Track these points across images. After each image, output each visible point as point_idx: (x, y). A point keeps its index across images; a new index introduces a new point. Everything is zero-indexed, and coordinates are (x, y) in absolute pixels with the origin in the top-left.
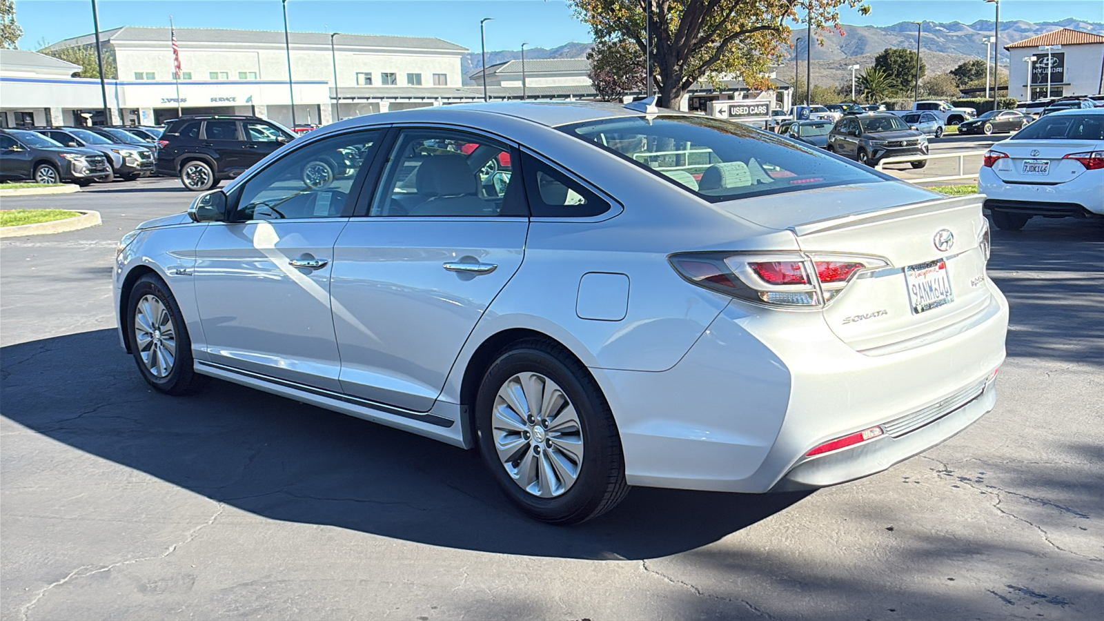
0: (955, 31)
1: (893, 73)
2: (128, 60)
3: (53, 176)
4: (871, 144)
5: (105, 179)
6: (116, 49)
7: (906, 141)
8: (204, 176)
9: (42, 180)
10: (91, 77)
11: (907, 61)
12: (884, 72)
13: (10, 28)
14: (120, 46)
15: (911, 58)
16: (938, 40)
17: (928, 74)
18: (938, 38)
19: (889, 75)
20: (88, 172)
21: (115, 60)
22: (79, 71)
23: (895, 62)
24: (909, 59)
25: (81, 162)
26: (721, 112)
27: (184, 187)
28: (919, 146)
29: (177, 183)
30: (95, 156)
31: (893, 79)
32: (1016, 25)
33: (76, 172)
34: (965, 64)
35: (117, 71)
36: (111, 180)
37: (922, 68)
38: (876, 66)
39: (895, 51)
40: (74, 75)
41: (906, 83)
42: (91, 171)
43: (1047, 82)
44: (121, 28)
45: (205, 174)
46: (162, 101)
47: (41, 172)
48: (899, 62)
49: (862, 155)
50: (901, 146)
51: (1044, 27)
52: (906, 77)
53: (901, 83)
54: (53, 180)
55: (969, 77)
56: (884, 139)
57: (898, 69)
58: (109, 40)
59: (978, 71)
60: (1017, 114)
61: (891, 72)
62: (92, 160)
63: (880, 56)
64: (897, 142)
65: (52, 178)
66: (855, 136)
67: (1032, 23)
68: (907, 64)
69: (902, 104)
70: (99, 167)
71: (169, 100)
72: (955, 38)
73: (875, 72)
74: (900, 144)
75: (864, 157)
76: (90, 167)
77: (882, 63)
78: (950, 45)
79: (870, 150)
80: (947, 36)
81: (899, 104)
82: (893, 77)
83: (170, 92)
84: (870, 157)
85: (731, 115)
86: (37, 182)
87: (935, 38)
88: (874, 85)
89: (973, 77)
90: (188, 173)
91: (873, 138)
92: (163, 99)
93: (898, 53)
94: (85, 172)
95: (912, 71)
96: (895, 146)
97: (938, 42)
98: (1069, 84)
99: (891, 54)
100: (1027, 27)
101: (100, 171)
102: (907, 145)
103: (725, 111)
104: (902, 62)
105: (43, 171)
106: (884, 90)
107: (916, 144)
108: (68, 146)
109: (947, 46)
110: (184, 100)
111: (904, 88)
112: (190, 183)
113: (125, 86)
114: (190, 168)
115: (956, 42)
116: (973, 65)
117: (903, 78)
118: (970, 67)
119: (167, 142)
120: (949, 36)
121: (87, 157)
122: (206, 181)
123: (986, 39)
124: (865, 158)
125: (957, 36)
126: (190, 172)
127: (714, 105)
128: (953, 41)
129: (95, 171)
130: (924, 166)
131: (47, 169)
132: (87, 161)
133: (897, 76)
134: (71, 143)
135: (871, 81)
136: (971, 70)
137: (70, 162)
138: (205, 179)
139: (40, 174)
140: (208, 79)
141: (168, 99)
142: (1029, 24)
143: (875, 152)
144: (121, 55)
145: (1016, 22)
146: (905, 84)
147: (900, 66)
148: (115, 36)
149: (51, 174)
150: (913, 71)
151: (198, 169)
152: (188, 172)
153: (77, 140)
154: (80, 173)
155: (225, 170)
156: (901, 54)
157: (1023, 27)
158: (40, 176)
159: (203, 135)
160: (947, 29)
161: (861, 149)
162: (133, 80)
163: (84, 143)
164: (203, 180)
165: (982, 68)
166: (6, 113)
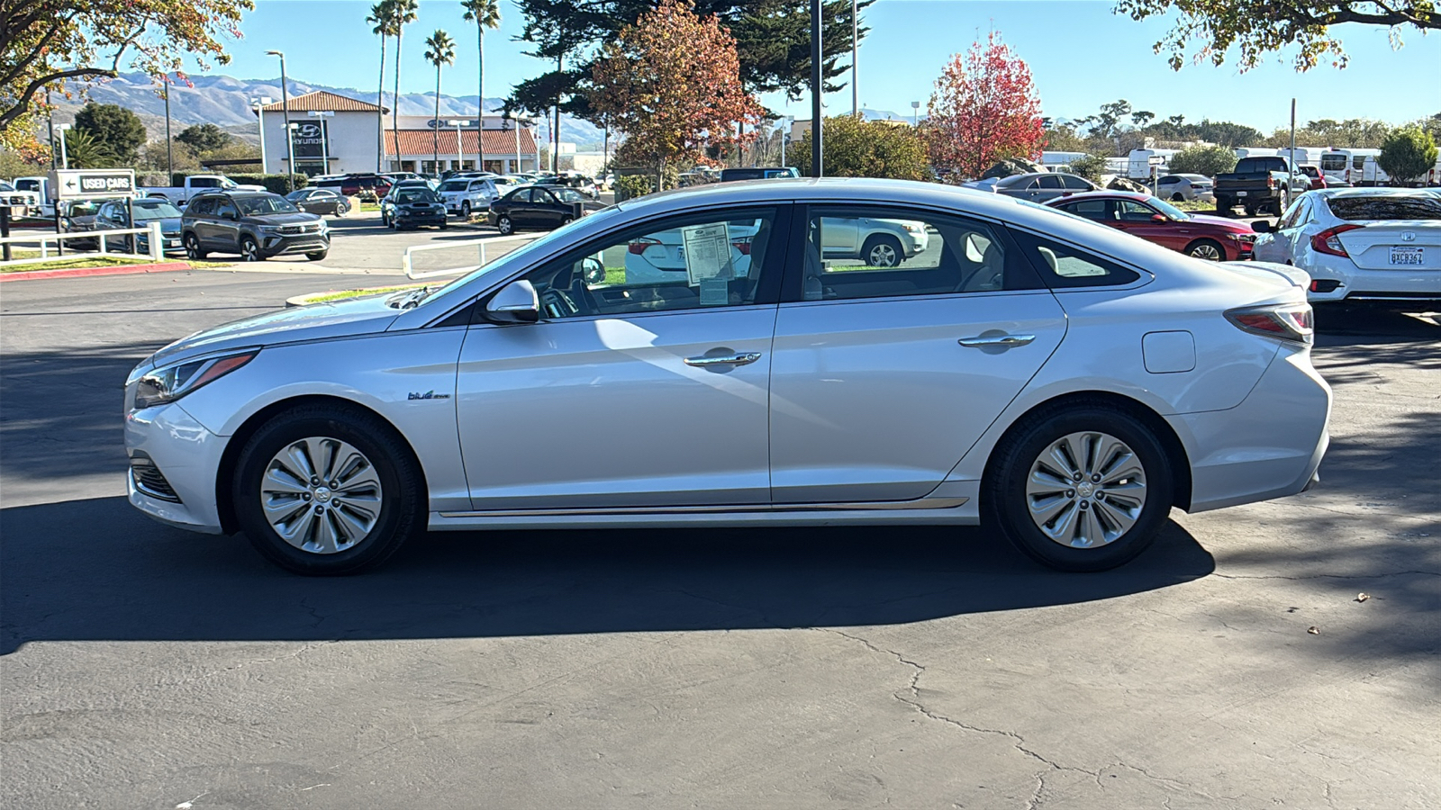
0: (141, 84)
1: (103, 137)
4: (261, 230)
7: (306, 226)
11: (120, 121)
12: (90, 134)
15: (126, 117)
16: (118, 93)
17: (153, 139)
18: (119, 91)
19: (98, 140)
23: (105, 122)
24: (123, 119)
26: (69, 185)
28: (320, 233)
31: (104, 145)
32: (220, 81)
34: (192, 129)
37: (141, 131)
38: (78, 125)
39: (103, 108)
41: (122, 150)
43: (322, 155)
48: (110, 122)
49: (247, 244)
50: (299, 232)
51: (255, 85)
52: (121, 143)
53: (116, 150)
55: (199, 146)
56: (276, 223)
57: (110, 132)
59: (210, 140)
60: (330, 194)
61: (100, 135)
63: (82, 112)
64: (294, 228)
66: (233, 220)
67: (239, 79)
68: (121, 125)
69: (152, 178)
72: (142, 93)
73: (78, 134)
74: (298, 230)
75: (251, 246)
77: (86, 123)
78: (137, 102)
79: (260, 238)
80: (131, 90)
81: (149, 179)
82: (104, 141)
84: (261, 246)
85: (83, 190)
87: (115, 91)
88: (79, 152)
89: (204, 146)
91: (263, 223)
93: (106, 111)
95: (129, 135)
96: (291, 233)
97: (119, 97)
98: (337, 159)
99: (97, 111)
100: (234, 84)
102: (306, 232)
103: (74, 184)
104: (114, 122)
106: (92, 159)
107: (316, 230)
109: (133, 103)
111: (120, 157)
115: (145, 98)
116: (203, 130)
117: (118, 145)
118: (200, 133)
120: (135, 89)
123: (257, 99)
124: (254, 248)
125: (145, 90)
127: (59, 174)
128: (139, 97)
130: (323, 257)
133: (110, 140)
135: (74, 147)
136: (201, 136)
142: (236, 81)
143: (268, 241)
145: (219, 78)
146: (121, 152)
147: (111, 127)
150: (131, 136)
156: (111, 111)
157: (229, 83)
160: (130, 81)
161: (245, 236)
165: (214, 134)
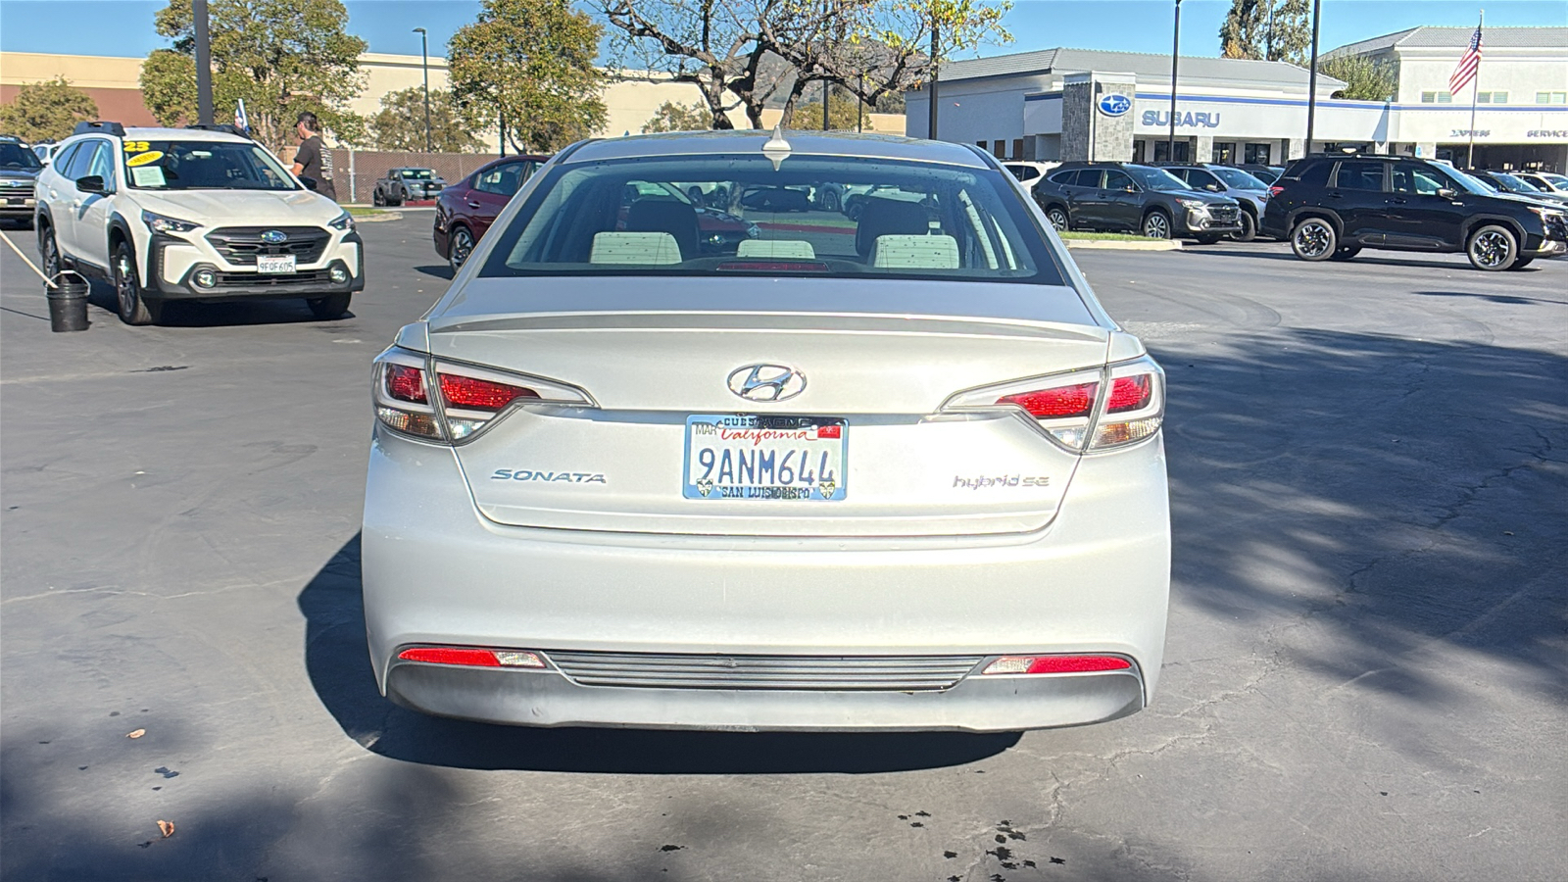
2: (1418, 74)
3: (1164, 227)
5: (1241, 236)
6: (1402, 58)
8: (1323, 241)
9: (1150, 232)
10: (1358, 98)
13: (1299, 32)
14: (1408, 54)
20: (1207, 225)
21: (1397, 75)
22: (1344, 89)
25: (1202, 211)
27: (1293, 252)
29: (1284, 248)
30: (1224, 205)
33: (1192, 225)
35: (1397, 89)
36: (1251, 238)
40: (1336, 95)
42: (1212, 224)
44: (1415, 29)
45: (1325, 237)
46: (1452, 133)
47: (1152, 222)
54: (1163, 233)
58: (1393, 46)
62: (1217, 210)
65: (1162, 229)
70: (1226, 219)
71: (1462, 134)
76: (1211, 219)
83: (1462, 121)
86: (1145, 235)
90: (1302, 235)
92: (1454, 132)
94: (1204, 224)
101: (1227, 225)
105: (1155, 221)
108: (1206, 189)
110: (1485, 134)
112: (1302, 249)
113: (1402, 112)
114: (1305, 229)
119: (1282, 189)
121: (1210, 205)
122: (1324, 248)
126: (1305, 233)
129: (1220, 224)
131: (1158, 218)
132: (1209, 210)
134: (1210, 186)
137: (1187, 209)
138: (1324, 244)
139: (1149, 223)
140: (1533, 104)
141: (1461, 132)
144: (1406, 67)
148: (1403, 40)
149: (1162, 225)
151: (1316, 230)
152: (1302, 232)
153: (1219, 182)
154: (1198, 225)
155: (1355, 233)
158: (1150, 227)
159: (1333, 181)
162: (1419, 102)
163: (1226, 186)
164: (1320, 245)
166: (1235, 145)
